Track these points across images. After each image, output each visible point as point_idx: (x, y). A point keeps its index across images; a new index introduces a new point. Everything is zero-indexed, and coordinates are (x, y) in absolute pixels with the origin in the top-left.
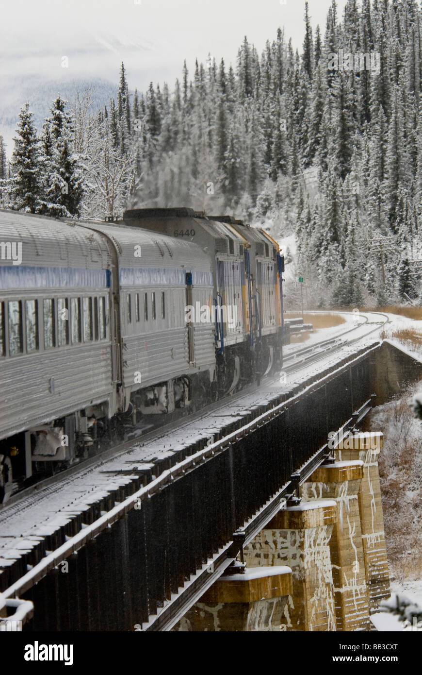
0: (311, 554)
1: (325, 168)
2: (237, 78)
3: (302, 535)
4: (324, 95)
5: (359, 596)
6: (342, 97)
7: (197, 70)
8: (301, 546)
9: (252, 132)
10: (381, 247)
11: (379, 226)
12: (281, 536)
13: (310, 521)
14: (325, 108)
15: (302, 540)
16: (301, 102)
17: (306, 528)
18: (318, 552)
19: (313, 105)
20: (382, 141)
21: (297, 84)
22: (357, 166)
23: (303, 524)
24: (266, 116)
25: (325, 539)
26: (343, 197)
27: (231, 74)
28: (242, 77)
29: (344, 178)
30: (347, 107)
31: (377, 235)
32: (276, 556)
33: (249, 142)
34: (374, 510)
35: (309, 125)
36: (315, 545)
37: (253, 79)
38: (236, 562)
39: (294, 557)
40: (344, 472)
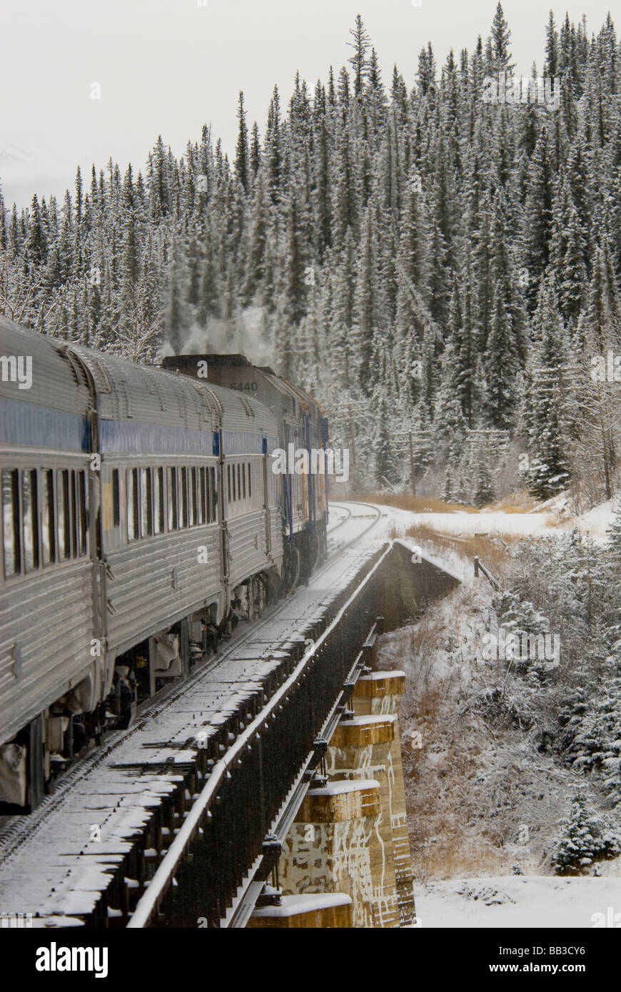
0: (343, 859)
1: (272, 309)
2: (148, 191)
3: (331, 831)
4: (267, 213)
5: (388, 912)
6: (294, 214)
7: (94, 181)
8: (329, 848)
9: (174, 261)
10: (350, 414)
11: (347, 387)
12: (298, 833)
13: (343, 809)
14: (269, 232)
15: (330, 839)
16: (237, 222)
17: (337, 821)
18: (353, 857)
19: (251, 226)
20: (350, 273)
21: (232, 199)
22: (316, 308)
23: (332, 814)
24: (191, 241)
25: (362, 837)
26: (298, 348)
27: (140, 185)
28: (155, 189)
29: (298, 324)
30: (301, 229)
31: (345, 398)
32: (291, 863)
33: (168, 273)
34: (391, 782)
35: (247, 254)
36: (348, 847)
37: (170, 192)
38: (267, 887)
39: (318, 863)
40: (368, 732)
